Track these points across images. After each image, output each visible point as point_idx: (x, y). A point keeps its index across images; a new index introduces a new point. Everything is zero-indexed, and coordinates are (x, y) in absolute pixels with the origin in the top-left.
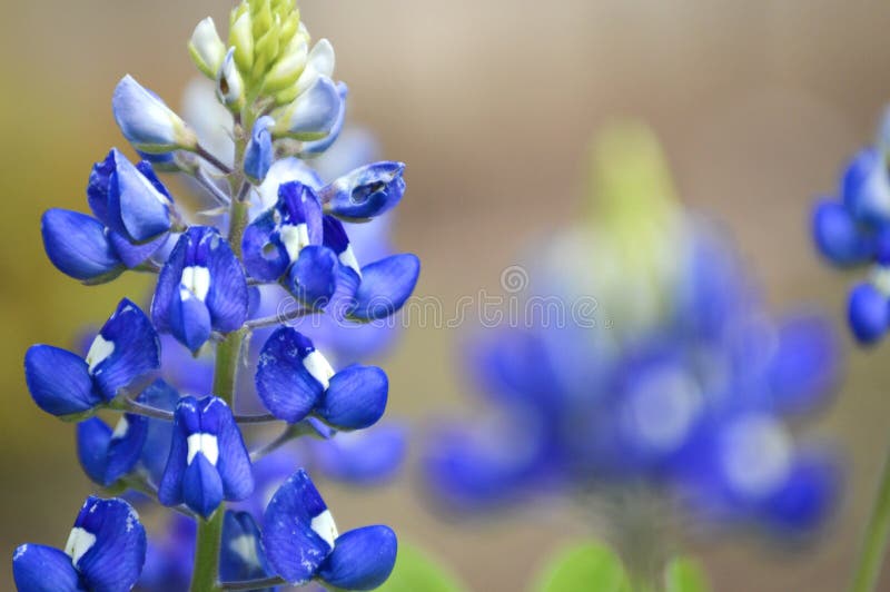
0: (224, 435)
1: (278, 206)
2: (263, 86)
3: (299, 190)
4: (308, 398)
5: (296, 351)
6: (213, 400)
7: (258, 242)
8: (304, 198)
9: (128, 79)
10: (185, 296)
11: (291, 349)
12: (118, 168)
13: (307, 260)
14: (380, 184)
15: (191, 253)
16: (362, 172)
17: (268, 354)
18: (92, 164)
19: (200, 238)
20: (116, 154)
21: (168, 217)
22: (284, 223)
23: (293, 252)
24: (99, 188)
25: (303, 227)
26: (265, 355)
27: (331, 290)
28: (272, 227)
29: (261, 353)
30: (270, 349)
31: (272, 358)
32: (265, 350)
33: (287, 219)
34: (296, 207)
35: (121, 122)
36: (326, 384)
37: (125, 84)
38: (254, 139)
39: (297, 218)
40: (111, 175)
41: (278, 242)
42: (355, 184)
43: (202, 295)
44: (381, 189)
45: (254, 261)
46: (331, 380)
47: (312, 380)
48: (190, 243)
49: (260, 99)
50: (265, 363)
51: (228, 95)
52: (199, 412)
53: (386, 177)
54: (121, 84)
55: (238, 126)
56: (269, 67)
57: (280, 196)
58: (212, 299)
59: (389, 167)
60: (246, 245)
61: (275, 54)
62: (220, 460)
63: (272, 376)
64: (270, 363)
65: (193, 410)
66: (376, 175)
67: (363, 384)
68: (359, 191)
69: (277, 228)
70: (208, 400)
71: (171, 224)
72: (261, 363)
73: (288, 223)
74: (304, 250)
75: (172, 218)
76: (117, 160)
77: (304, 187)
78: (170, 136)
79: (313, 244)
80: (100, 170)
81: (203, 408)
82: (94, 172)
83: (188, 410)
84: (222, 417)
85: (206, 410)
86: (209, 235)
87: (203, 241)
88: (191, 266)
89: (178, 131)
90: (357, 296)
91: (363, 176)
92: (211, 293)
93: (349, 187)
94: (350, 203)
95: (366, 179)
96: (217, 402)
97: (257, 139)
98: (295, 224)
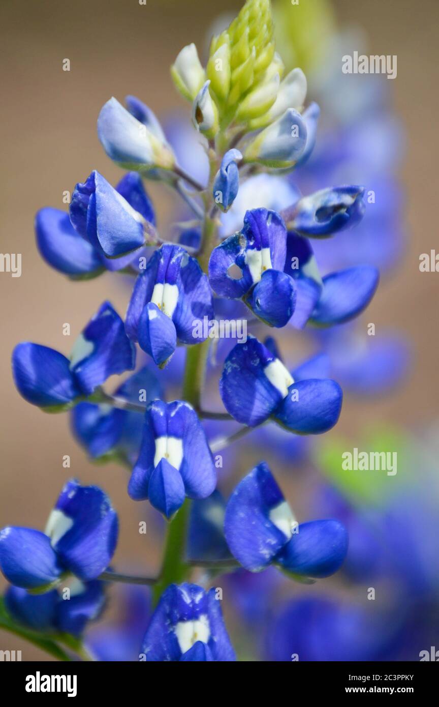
0: (189, 438)
1: (244, 231)
2: (237, 113)
3: (264, 217)
4: (268, 404)
5: (258, 361)
6: (180, 406)
7: (224, 263)
8: (269, 224)
9: (113, 102)
10: (153, 315)
11: (253, 359)
12: (97, 190)
13: (268, 283)
14: (341, 206)
15: (162, 270)
16: (325, 194)
17: (233, 362)
18: (75, 184)
19: (171, 256)
20: (96, 176)
21: (142, 234)
22: (249, 247)
23: (256, 274)
24: (81, 205)
25: (267, 252)
26: (229, 363)
27: (289, 314)
28: (238, 251)
29: (226, 361)
30: (234, 358)
31: (235, 365)
32: (229, 358)
33: (252, 243)
34: (261, 234)
35: (104, 142)
36: (284, 392)
37: (110, 108)
38: (221, 171)
39: (261, 244)
40: (91, 195)
41: (242, 264)
42: (318, 205)
43: (170, 311)
44: (343, 211)
45: (220, 281)
46: (290, 388)
47: (271, 388)
48: (162, 261)
49: (233, 125)
50: (229, 370)
51: (203, 124)
52: (167, 416)
53: (348, 200)
54: (106, 106)
55: (212, 151)
56: (244, 94)
57: (245, 223)
58: (179, 314)
59: (351, 191)
60: (213, 266)
61: (251, 82)
62: (184, 462)
63: (235, 383)
64: (234, 370)
65: (162, 414)
66: (339, 197)
67: (318, 396)
68: (322, 212)
69: (242, 251)
70: (176, 404)
71: (144, 241)
72: (225, 370)
73: (252, 247)
74: (266, 273)
75: (146, 235)
76: (96, 182)
77: (269, 213)
78: (149, 156)
79: (275, 269)
80: (81, 190)
81: (170, 412)
82: (77, 192)
83: (157, 414)
84: (187, 422)
85: (173, 414)
86: (180, 254)
87: (174, 260)
88: (162, 283)
89: (156, 152)
90: (317, 305)
91: (326, 198)
92: (178, 308)
93: (314, 206)
94: (313, 222)
95: (329, 201)
96: (184, 408)
97: (225, 172)
98: (259, 249)
